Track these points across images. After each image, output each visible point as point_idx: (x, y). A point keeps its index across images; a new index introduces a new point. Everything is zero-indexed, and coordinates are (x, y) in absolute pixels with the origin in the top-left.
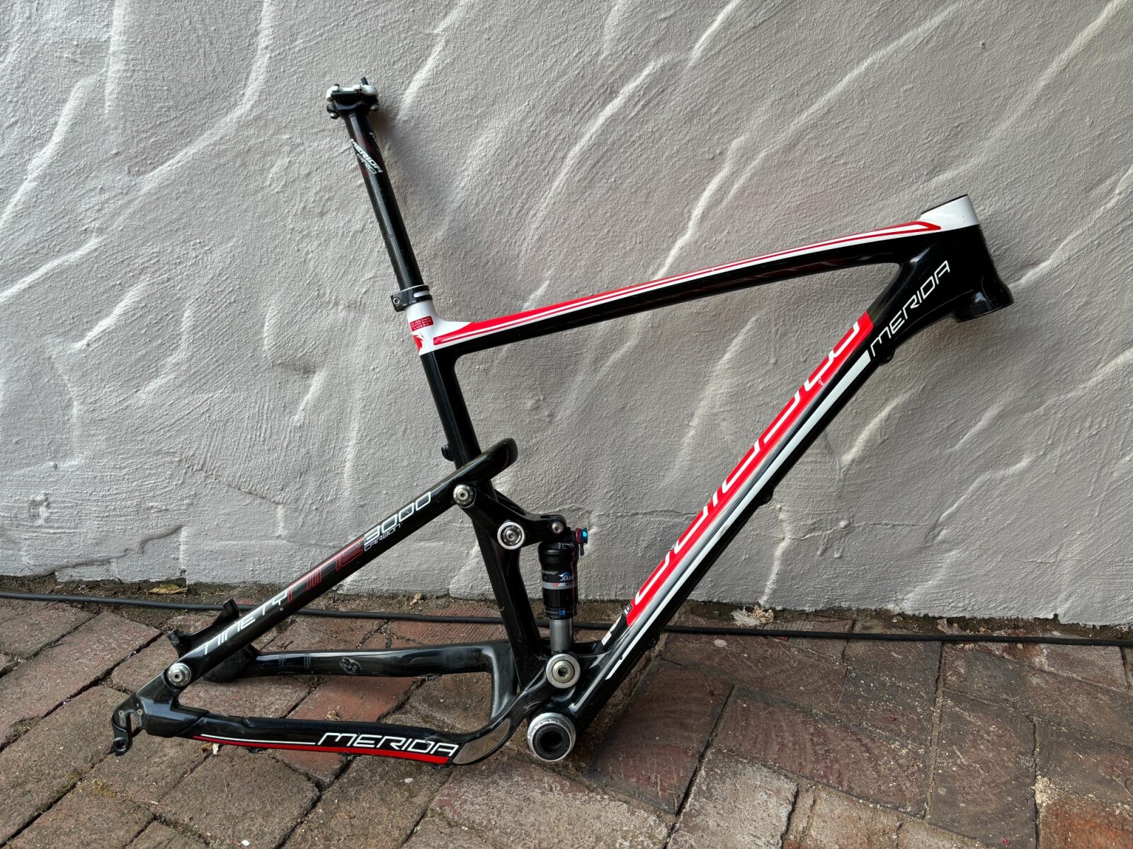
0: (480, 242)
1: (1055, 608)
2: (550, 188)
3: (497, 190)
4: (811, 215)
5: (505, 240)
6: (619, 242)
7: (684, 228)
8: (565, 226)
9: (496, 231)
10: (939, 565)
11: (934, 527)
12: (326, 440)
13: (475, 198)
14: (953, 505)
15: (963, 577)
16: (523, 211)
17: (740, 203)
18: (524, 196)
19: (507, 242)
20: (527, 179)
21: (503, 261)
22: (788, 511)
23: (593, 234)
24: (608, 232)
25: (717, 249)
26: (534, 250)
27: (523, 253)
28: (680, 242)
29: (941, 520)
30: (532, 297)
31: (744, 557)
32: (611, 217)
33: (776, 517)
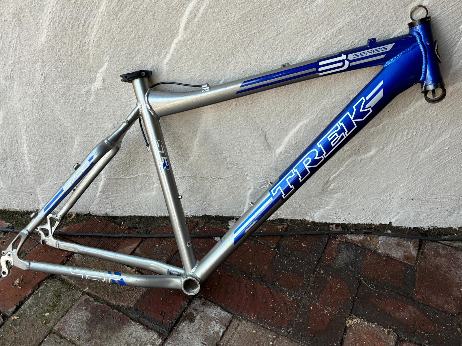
0: (65, 43)
1: (390, 219)
2: (98, 12)
3: (69, 14)
4: (246, 24)
5: (79, 42)
6: (142, 41)
7: (177, 32)
8: (111, 33)
9: (73, 37)
10: (331, 200)
11: (327, 182)
12: (12, 144)
13: (57, 19)
14: (336, 173)
15: (343, 206)
16: (86, 26)
17: (206, 18)
18: (85, 17)
19: (81, 42)
20: (84, 7)
21: (81, 53)
22: (250, 176)
23: (127, 37)
24: (135, 36)
25: (196, 44)
26: (96, 46)
27: (90, 48)
28: (176, 41)
29: (330, 180)
30: (100, 71)
31: (232, 197)
32: (135, 27)
33: (246, 179)
